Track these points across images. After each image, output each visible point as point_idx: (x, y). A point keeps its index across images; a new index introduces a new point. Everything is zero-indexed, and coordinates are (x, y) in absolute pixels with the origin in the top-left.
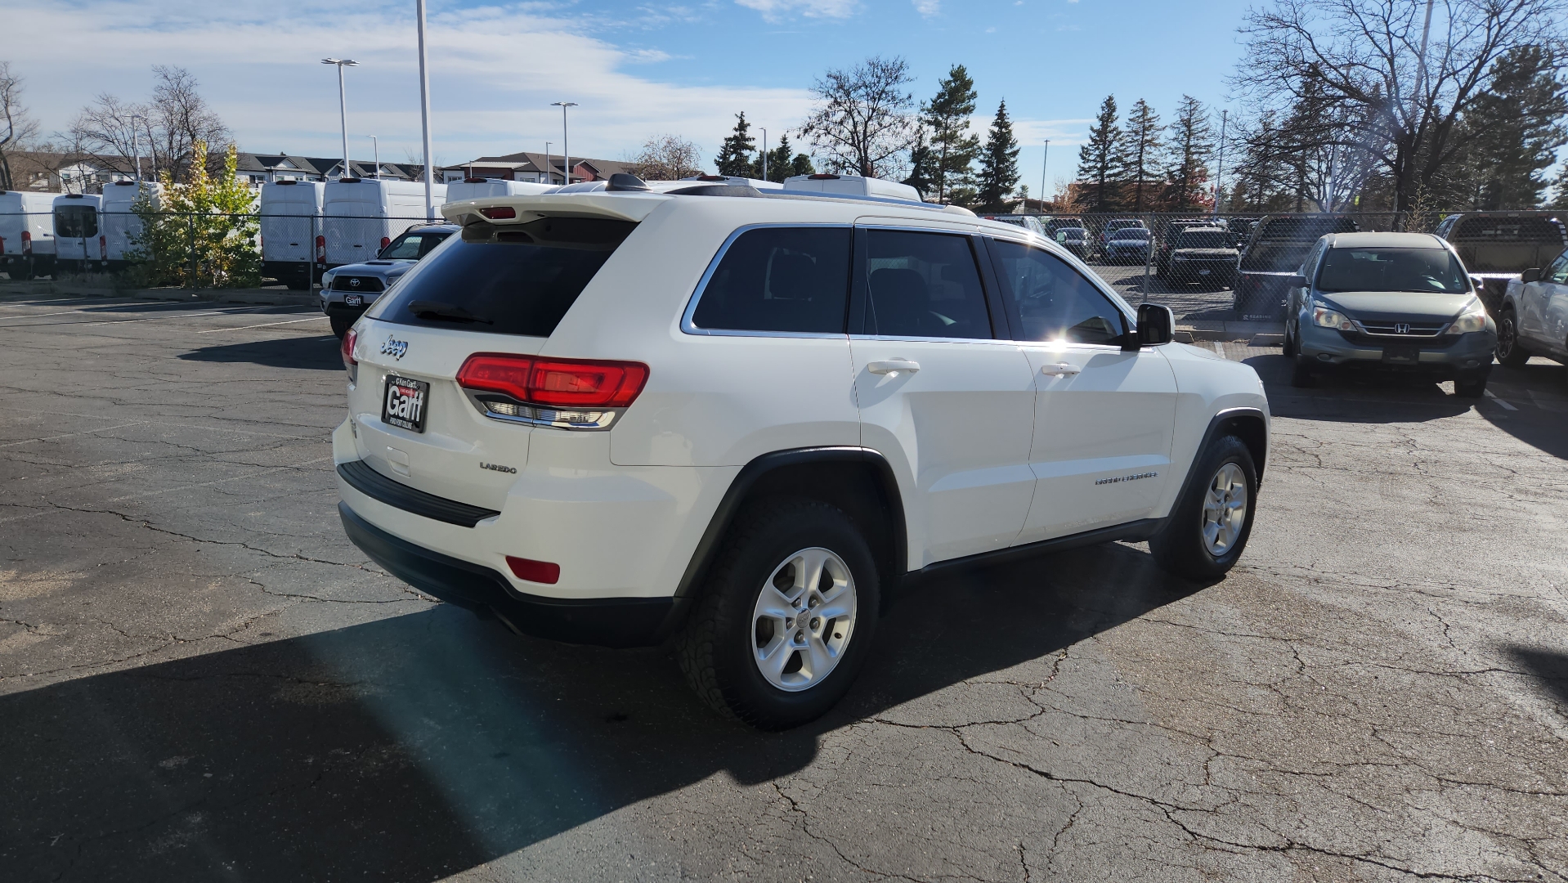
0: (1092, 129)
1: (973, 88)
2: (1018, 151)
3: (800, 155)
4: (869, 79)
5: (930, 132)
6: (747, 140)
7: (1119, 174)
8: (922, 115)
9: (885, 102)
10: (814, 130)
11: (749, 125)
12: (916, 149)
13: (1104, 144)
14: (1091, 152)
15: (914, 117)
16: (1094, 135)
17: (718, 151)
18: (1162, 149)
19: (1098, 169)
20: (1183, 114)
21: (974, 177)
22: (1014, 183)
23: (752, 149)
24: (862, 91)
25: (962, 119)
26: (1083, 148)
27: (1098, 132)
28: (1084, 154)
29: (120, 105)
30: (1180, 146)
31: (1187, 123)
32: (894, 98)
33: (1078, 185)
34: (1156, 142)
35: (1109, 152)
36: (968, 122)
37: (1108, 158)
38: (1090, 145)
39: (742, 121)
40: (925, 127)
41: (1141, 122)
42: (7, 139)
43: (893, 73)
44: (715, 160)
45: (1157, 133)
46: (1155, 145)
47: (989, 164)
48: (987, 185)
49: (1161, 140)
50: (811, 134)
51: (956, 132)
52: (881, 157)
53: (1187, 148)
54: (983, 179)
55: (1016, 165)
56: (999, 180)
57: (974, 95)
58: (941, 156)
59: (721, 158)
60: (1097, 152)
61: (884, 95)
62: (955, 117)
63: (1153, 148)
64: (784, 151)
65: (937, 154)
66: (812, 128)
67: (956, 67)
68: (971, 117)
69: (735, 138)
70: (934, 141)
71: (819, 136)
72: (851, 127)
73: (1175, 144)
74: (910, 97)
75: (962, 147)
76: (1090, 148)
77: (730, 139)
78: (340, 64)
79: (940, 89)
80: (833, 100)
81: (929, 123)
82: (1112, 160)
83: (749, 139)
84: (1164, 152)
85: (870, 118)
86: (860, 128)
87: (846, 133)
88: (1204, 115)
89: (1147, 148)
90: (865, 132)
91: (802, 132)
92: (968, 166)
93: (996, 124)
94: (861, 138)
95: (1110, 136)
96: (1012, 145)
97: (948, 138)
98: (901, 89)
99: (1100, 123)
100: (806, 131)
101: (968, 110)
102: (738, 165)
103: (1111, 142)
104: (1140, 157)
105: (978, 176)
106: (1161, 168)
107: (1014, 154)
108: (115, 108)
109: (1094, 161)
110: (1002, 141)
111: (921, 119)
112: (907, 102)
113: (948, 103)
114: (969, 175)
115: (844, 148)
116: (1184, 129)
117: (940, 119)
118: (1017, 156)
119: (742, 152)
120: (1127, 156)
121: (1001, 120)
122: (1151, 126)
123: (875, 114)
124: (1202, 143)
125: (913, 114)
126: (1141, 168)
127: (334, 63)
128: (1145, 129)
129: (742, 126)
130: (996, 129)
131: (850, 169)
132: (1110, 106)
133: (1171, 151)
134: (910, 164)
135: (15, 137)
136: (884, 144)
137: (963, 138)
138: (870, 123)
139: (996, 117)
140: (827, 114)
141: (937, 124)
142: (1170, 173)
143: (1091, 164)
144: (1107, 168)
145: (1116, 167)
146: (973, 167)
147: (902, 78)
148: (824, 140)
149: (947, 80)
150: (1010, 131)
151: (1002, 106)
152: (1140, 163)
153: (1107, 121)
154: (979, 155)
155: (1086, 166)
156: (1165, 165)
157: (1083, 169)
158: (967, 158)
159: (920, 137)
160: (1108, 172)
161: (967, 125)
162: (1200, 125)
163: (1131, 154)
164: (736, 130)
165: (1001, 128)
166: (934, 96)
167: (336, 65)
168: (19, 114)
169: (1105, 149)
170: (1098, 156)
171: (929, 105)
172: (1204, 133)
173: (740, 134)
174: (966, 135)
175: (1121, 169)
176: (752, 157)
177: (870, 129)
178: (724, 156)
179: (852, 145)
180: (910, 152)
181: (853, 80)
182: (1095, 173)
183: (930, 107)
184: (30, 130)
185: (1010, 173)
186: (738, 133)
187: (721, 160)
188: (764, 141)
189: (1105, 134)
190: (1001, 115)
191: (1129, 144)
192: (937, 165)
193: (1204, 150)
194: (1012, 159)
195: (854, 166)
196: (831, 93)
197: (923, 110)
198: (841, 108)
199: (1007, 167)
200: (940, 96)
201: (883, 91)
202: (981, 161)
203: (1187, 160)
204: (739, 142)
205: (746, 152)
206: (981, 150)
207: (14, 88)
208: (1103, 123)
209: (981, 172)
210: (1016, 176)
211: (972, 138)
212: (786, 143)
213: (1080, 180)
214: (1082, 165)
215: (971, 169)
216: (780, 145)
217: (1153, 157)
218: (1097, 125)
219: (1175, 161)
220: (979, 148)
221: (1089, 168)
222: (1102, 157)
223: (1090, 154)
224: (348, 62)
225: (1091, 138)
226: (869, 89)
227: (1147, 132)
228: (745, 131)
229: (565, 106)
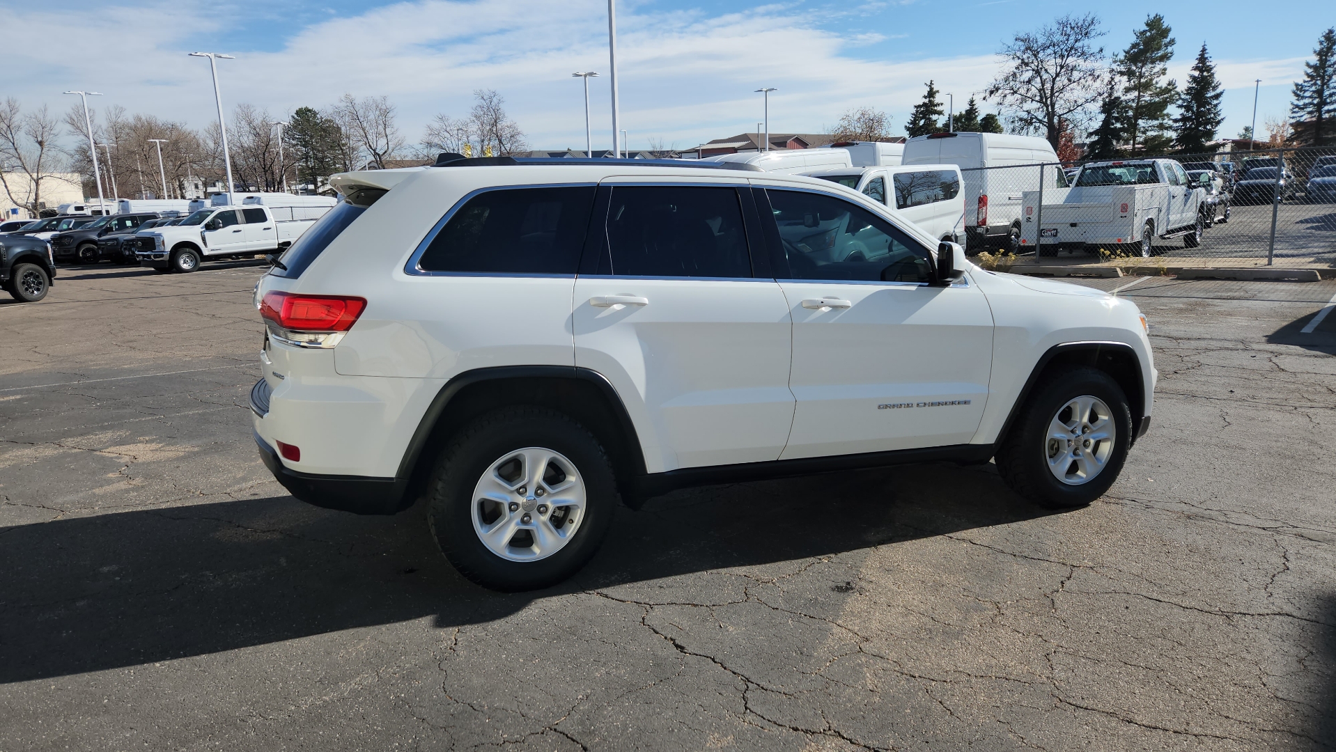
1: (1171, 36)
2: (1222, 93)
3: (987, 115)
4: (1057, 38)
5: (1122, 82)
6: (936, 106)
8: (1114, 66)
9: (1075, 58)
10: (1000, 91)
11: (938, 91)
12: (1107, 100)
13: (1323, 78)
14: (1307, 88)
15: (1105, 70)
16: (1310, 71)
17: (909, 118)
19: (1315, 105)
21: (1171, 122)
22: (1216, 126)
23: (940, 113)
24: (1049, 51)
25: (1159, 67)
26: (1297, 85)
27: (1315, 68)
28: (1299, 90)
29: (450, 121)
32: (1083, 53)
33: (1291, 123)
35: (1328, 87)
36: (1165, 69)
37: (1327, 93)
38: (1305, 82)
39: (931, 89)
40: (1117, 78)
42: (386, 152)
43: (1084, 30)
44: (906, 127)
47: (1188, 108)
48: (1186, 129)
50: (997, 94)
51: (1151, 80)
52: (1070, 111)
54: (1181, 124)
55: (1219, 108)
56: (1199, 124)
57: (1172, 42)
58: (1134, 105)
59: (911, 123)
60: (1313, 88)
61: (1073, 52)
62: (1151, 66)
64: (971, 112)
65: (1130, 104)
66: (997, 89)
67: (1152, 17)
68: (1168, 64)
69: (925, 104)
70: (1127, 90)
71: (1005, 96)
72: (1039, 85)
74: (1101, 50)
75: (1158, 95)
76: (1306, 84)
77: (919, 106)
78: (585, 76)
79: (1133, 39)
80: (1020, 61)
81: (1122, 73)
83: (938, 105)
85: (1057, 75)
86: (1048, 86)
87: (1034, 91)
90: (1052, 88)
91: (988, 94)
92: (1165, 112)
93: (1196, 68)
94: (1048, 95)
95: (1331, 70)
96: (1215, 88)
97: (1142, 87)
98: (1092, 44)
99: (1318, 58)
100: (992, 92)
101: (1165, 58)
102: (926, 129)
105: (1176, 121)
107: (1217, 96)
108: (447, 124)
109: (1310, 97)
110: (1203, 85)
111: (1113, 70)
112: (1098, 56)
113: (1142, 52)
114: (1165, 121)
115: (1032, 106)
117: (1134, 68)
118: (1220, 99)
119: (931, 116)
121: (1203, 64)
123: (1063, 70)
125: (1103, 67)
127: (581, 75)
129: (931, 94)
130: (1196, 73)
131: (1037, 125)
132: (1330, 39)
134: (1100, 115)
135: (390, 150)
136: (1072, 98)
137: (1158, 86)
138: (1058, 79)
139: (1197, 62)
140: (1014, 75)
141: (1130, 74)
143: (1307, 101)
144: (1326, 104)
146: (1170, 113)
147: (1093, 33)
148: (1010, 99)
149: (1142, 30)
150: (1213, 74)
151: (1204, 50)
153: (1326, 55)
154: (1177, 100)
155: (1301, 103)
157: (1297, 106)
158: (1164, 104)
159: (1112, 88)
160: (1326, 108)
161: (1164, 71)
164: (925, 97)
165: (1201, 71)
166: (1127, 47)
167: (583, 77)
168: (393, 134)
169: (1323, 84)
170: (1314, 92)
171: (1122, 56)
173: (930, 101)
174: (1162, 82)
176: (941, 121)
177: (1058, 84)
178: (914, 122)
179: (1041, 101)
180: (1101, 103)
181: (1041, 40)
182: (1311, 109)
183: (1123, 58)
184: (399, 145)
185: (1212, 115)
186: (927, 101)
187: (911, 126)
188: (952, 105)
189: (1324, 68)
190: (1202, 59)
192: (1131, 113)
194: (1215, 102)
195: (1040, 121)
196: (1018, 55)
197: (1115, 62)
198: (1029, 68)
199: (1209, 110)
200: (1134, 46)
201: (1072, 48)
202: (1180, 106)
204: (927, 109)
205: (934, 117)
206: (1180, 95)
207: (390, 115)
208: (1321, 58)
209: (1180, 117)
210: (1219, 118)
211: (1169, 84)
212: (974, 105)
213: (1293, 118)
214: (1296, 102)
215: (1168, 115)
216: (968, 107)
218: (1314, 60)
220: (1178, 93)
221: (1305, 104)
223: (1305, 91)
224: (591, 74)
225: (1307, 74)
226: (1056, 47)
228: (934, 97)
229: (766, 92)
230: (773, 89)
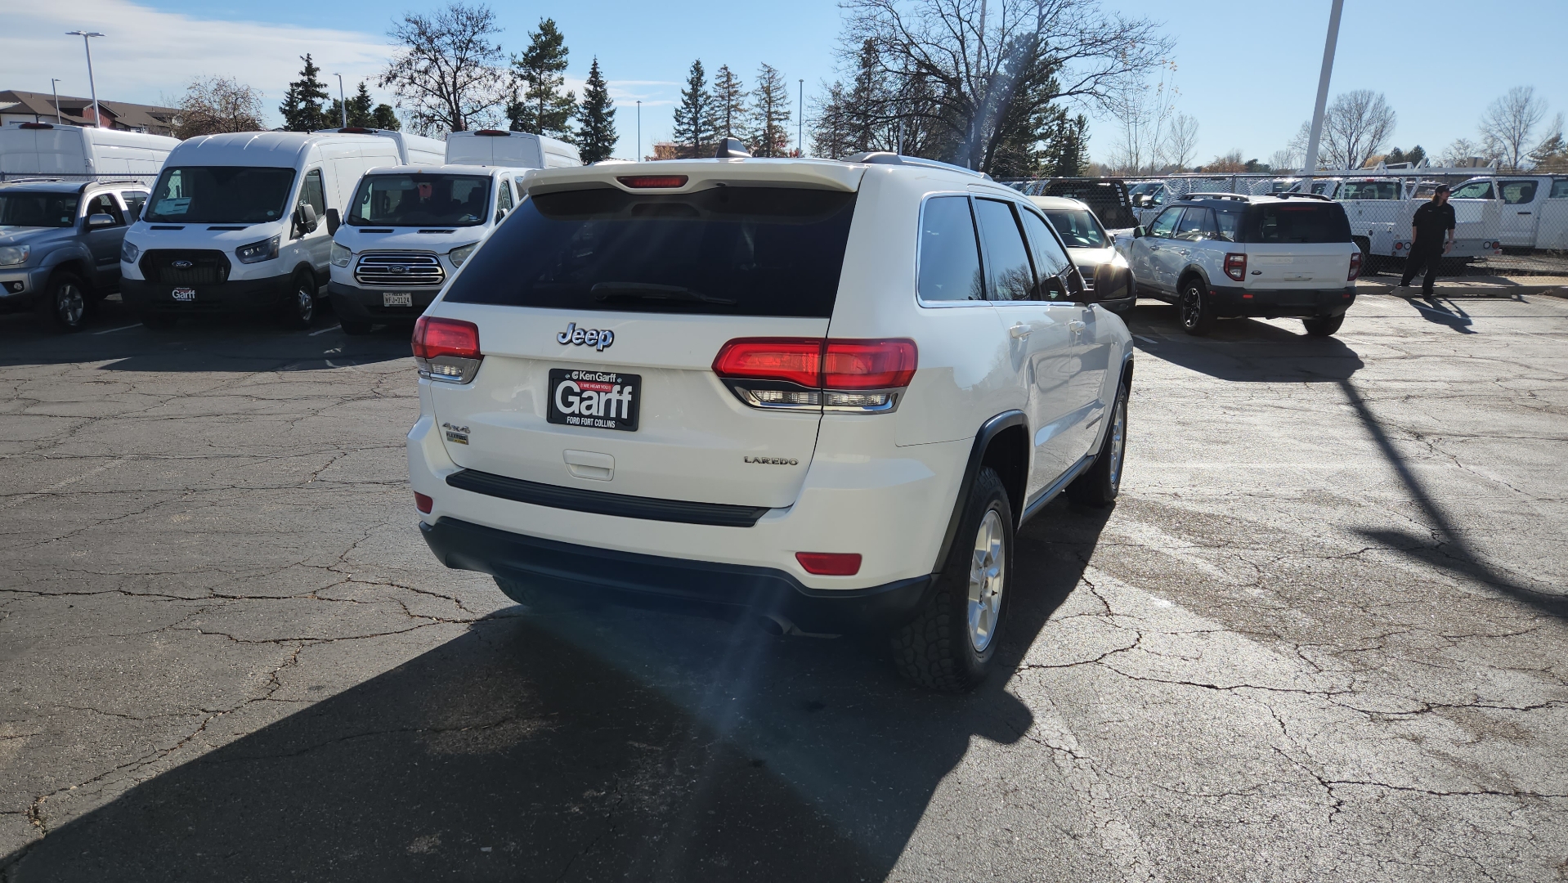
0: (683, 92)
1: (564, 44)
2: (614, 111)
3: (381, 105)
4: (454, 27)
5: (525, 87)
6: (318, 86)
7: (711, 137)
8: (514, 68)
9: (473, 53)
10: (398, 79)
11: (318, 69)
12: (511, 105)
13: (696, 108)
14: (685, 115)
15: (505, 71)
16: (686, 98)
17: (282, 98)
18: (746, 114)
19: (693, 132)
20: (763, 82)
21: (573, 135)
22: (613, 143)
23: (324, 96)
24: (447, 39)
25: (556, 75)
26: (677, 110)
27: (690, 96)
28: (678, 117)
30: (762, 112)
31: (767, 91)
32: (482, 49)
33: (676, 148)
34: (741, 107)
35: (701, 116)
36: (562, 79)
37: (700, 121)
38: (682, 108)
39: (310, 65)
40: (519, 82)
41: (726, 88)
43: (478, 22)
44: (281, 108)
45: (741, 99)
46: (740, 111)
47: (587, 123)
48: (587, 145)
49: (745, 106)
50: (394, 82)
51: (551, 88)
52: (474, 112)
53: (769, 115)
54: (582, 138)
55: (614, 125)
56: (598, 140)
57: (566, 51)
58: (537, 113)
59: (286, 105)
60: (690, 115)
61: (471, 45)
62: (548, 73)
63: (738, 113)
64: (363, 100)
65: (534, 111)
66: (395, 77)
67: (545, 20)
68: (565, 74)
69: (303, 83)
70: (529, 96)
71: (403, 86)
72: (437, 78)
73: (758, 110)
74: (499, 48)
75: (558, 105)
76: (683, 111)
77: (297, 85)
79: (531, 43)
80: (415, 46)
81: (522, 77)
82: (704, 124)
83: (320, 86)
84: (749, 117)
85: (458, 69)
86: (449, 80)
87: (432, 84)
88: (781, 83)
89: (733, 113)
90: (455, 83)
91: (384, 80)
92: (567, 124)
93: (591, 82)
94: (450, 89)
95: (701, 100)
96: (608, 105)
97: (543, 94)
98: (489, 39)
99: (691, 87)
100: (388, 80)
101: (560, 66)
102: (310, 114)
103: (701, 107)
104: (728, 121)
105: (577, 135)
106: (747, 132)
107: (611, 114)
109: (688, 123)
110: (597, 102)
111: (513, 72)
112: (497, 54)
113: (540, 57)
114: (568, 134)
115: (433, 100)
116: (765, 96)
117: (534, 74)
118: (614, 116)
119: (313, 99)
120: (716, 119)
121: (595, 78)
122: (736, 92)
123: (463, 65)
124: (781, 110)
125: (504, 68)
126: (729, 132)
128: (730, 94)
129: (310, 71)
130: (591, 88)
131: (440, 123)
132: (698, 69)
133: (754, 116)
134: (506, 120)
136: (477, 98)
137: (559, 95)
138: (459, 74)
139: (590, 75)
140: (409, 62)
141: (532, 79)
142: (755, 138)
143: (686, 127)
144: (701, 132)
145: (708, 130)
146: (572, 125)
147: (489, 28)
148: (410, 90)
149: (536, 33)
150: (605, 90)
151: (595, 64)
152: (728, 127)
153: (697, 85)
154: (576, 113)
155: (681, 128)
156: (751, 130)
157: (679, 131)
158: (564, 116)
159: (515, 92)
160: (701, 135)
161: (561, 80)
162: (778, 93)
163: (719, 118)
164: (303, 74)
165: (595, 86)
166: (526, 50)
169: (697, 113)
170: (691, 119)
171: (520, 58)
172: (782, 100)
173: (309, 79)
174: (563, 92)
175: (712, 133)
176: (326, 106)
177: (459, 81)
178: (291, 103)
179: (441, 96)
180: (504, 107)
181: (435, 26)
182: (690, 135)
183: (522, 61)
185: (608, 133)
186: (305, 78)
187: (287, 108)
188: (337, 88)
189: (696, 97)
190: (595, 73)
191: (717, 109)
192: (534, 122)
193: (782, 117)
194: (610, 119)
195: (445, 120)
196: (413, 39)
197: (514, 63)
198: (426, 56)
199: (605, 126)
200: (531, 49)
201: (470, 41)
202: (579, 120)
203: (770, 126)
204: (308, 88)
205: (318, 100)
206: (578, 108)
208: (693, 86)
209: (580, 131)
210: (615, 136)
211: (569, 95)
212: (365, 92)
213: (676, 142)
214: (678, 127)
215: (569, 128)
216: (359, 94)
217: (739, 122)
218: (688, 89)
219: (758, 126)
220: (576, 106)
221: (684, 130)
222: (695, 120)
223: (684, 117)
225: (683, 100)
226: (455, 37)
227: (732, 98)
228: (314, 76)
229: (86, 36)
230: (97, 34)
